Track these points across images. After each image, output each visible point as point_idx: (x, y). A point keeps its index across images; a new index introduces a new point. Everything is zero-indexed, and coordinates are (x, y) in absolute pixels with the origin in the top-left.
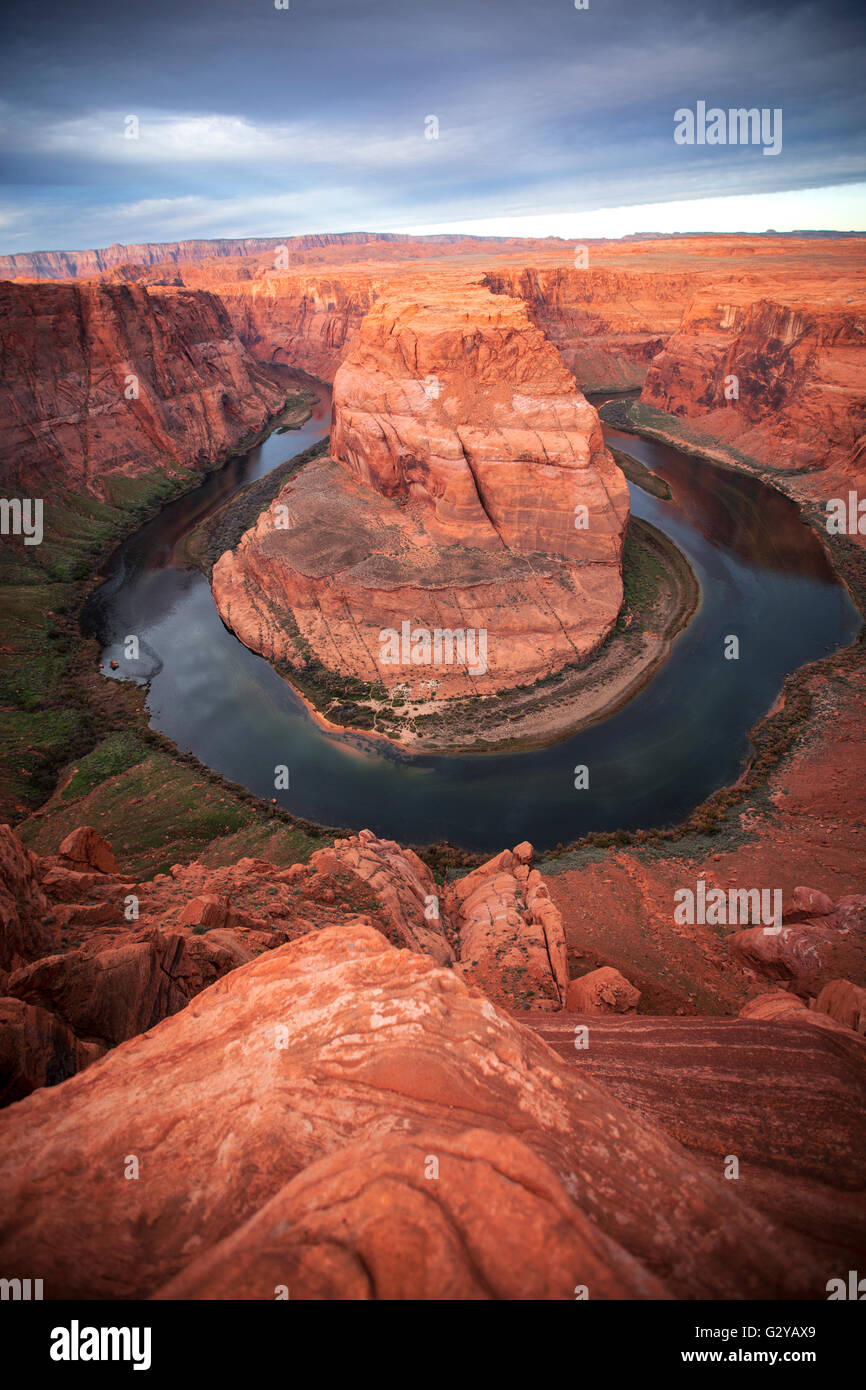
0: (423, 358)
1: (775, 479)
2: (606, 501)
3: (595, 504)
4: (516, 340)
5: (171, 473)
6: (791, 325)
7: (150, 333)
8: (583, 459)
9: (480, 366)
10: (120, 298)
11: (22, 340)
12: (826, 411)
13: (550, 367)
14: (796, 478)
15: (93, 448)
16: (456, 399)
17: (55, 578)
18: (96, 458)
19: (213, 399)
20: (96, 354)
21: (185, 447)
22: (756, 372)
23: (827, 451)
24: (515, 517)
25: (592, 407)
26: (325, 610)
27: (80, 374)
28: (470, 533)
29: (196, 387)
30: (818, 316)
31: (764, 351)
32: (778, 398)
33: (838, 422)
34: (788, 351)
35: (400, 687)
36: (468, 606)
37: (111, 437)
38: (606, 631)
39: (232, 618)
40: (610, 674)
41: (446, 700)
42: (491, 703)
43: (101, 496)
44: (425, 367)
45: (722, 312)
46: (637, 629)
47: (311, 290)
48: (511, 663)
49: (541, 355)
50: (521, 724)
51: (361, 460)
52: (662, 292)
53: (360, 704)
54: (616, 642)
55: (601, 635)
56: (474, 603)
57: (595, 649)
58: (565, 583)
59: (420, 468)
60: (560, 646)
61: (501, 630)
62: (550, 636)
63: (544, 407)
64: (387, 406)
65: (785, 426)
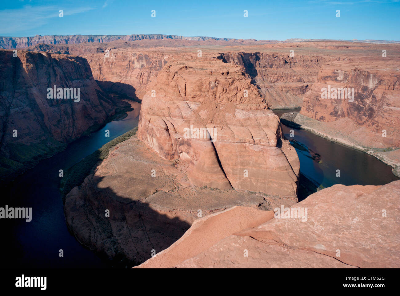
0: (189, 90)
1: (376, 153)
5: (49, 144)
6: (372, 80)
8: (273, 142)
12: (396, 119)
14: (387, 153)
16: (206, 111)
20: (19, 83)
22: (358, 101)
24: (238, 171)
25: (276, 116)
26: (129, 222)
27: (9, 92)
30: (384, 76)
31: (360, 91)
32: (371, 113)
34: (372, 91)
39: (74, 225)
44: (190, 95)
45: (337, 73)
51: (154, 140)
52: (306, 64)
59: (186, 145)
63: (251, 115)
64: (169, 113)
65: (377, 127)
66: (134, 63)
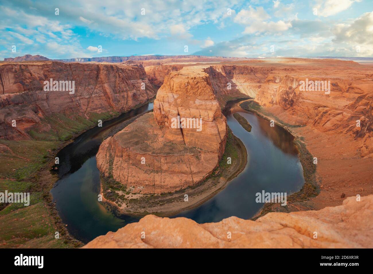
0: (175, 87)
1: (288, 128)
2: (217, 132)
3: (213, 133)
4: (198, 84)
5: (111, 113)
6: (294, 83)
7: (116, 77)
8: (211, 119)
9: (188, 91)
10: (110, 69)
11: (79, 77)
12: (306, 108)
13: (207, 92)
14: (295, 128)
15: (91, 104)
16: (181, 99)
17: (60, 140)
18: (90, 107)
19: (130, 94)
20: (99, 81)
21: (117, 106)
22: (285, 95)
23: (307, 120)
24: (189, 135)
26: (123, 159)
27: (93, 86)
28: (175, 138)
29: (127, 91)
31: (287, 90)
32: (292, 103)
33: (311, 111)
34: (294, 90)
35: (131, 188)
36: (163, 162)
37: (97, 102)
38: (206, 176)
40: (202, 192)
41: (143, 194)
42: (157, 197)
43: (88, 118)
44: (175, 90)
45: (276, 78)
46: (219, 176)
47: (170, 68)
48: (169, 183)
49: (205, 89)
50: (162, 207)
53: (116, 192)
54: (210, 180)
55: (204, 177)
56: (166, 161)
57: (200, 181)
58: (198, 158)
59: (167, 118)
60: (188, 180)
61: (171, 171)
62: (186, 175)
63: (203, 103)
64: (163, 100)
65: (294, 112)
66: (170, 71)
